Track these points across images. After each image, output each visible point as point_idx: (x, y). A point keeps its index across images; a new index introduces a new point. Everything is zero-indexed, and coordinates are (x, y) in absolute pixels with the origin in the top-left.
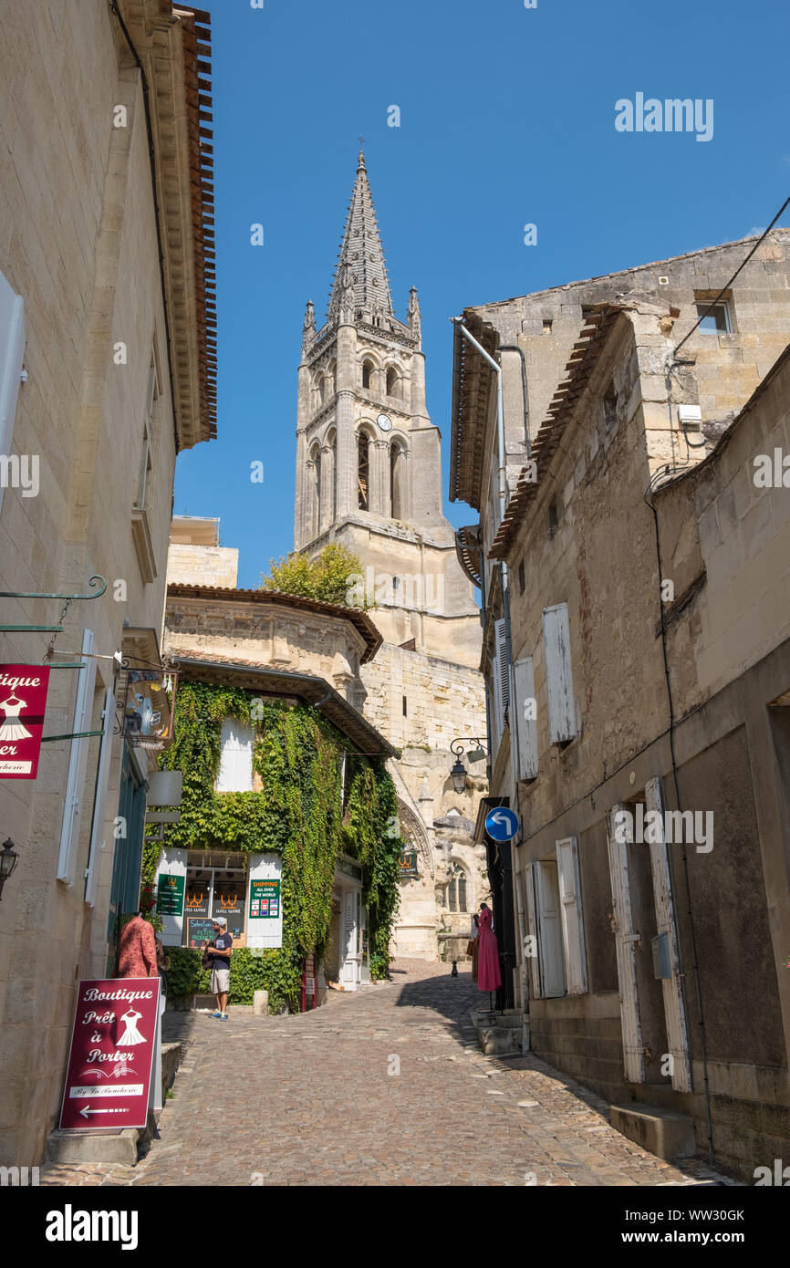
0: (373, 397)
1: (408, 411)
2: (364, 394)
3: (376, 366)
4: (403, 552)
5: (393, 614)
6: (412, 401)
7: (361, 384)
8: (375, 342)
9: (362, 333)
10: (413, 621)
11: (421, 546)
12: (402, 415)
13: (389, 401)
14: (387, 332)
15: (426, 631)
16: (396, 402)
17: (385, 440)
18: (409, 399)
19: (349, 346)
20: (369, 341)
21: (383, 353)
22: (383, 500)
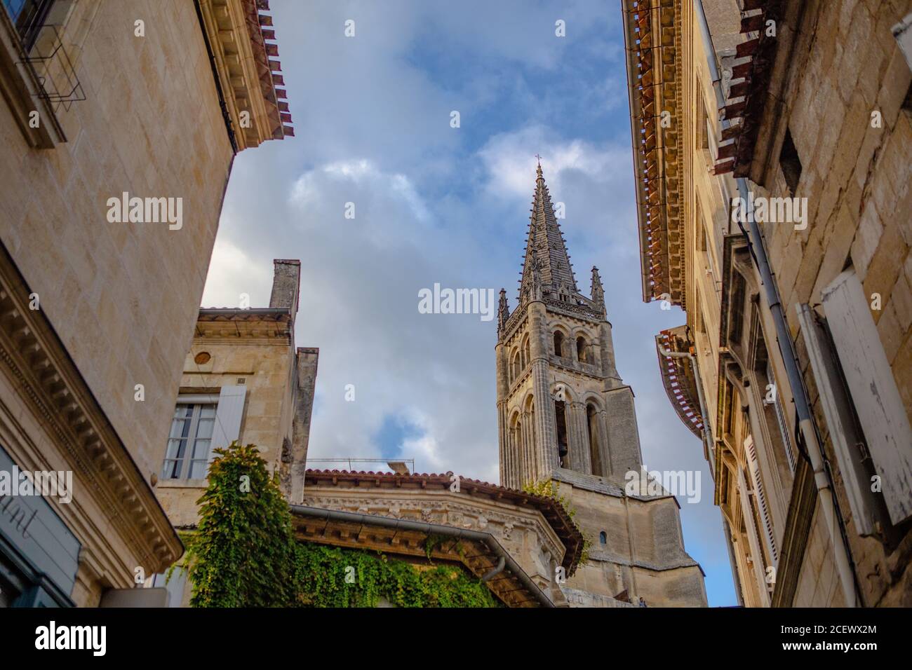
0: (565, 363)
1: (599, 373)
2: (557, 361)
3: (566, 335)
4: (608, 507)
5: (603, 570)
6: (603, 365)
7: (553, 353)
8: (563, 315)
9: (550, 308)
10: (624, 576)
11: (624, 499)
12: (595, 377)
13: (581, 366)
14: (574, 306)
15: (638, 585)
16: (588, 367)
17: (581, 401)
18: (600, 363)
19: (540, 319)
20: (557, 314)
21: (571, 323)
22: (584, 458)
